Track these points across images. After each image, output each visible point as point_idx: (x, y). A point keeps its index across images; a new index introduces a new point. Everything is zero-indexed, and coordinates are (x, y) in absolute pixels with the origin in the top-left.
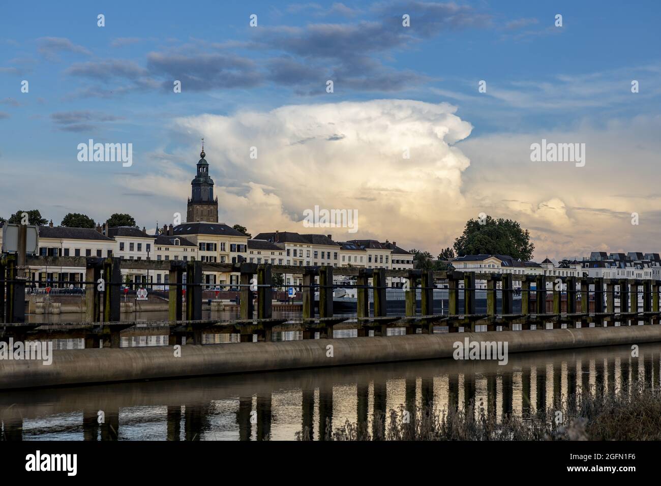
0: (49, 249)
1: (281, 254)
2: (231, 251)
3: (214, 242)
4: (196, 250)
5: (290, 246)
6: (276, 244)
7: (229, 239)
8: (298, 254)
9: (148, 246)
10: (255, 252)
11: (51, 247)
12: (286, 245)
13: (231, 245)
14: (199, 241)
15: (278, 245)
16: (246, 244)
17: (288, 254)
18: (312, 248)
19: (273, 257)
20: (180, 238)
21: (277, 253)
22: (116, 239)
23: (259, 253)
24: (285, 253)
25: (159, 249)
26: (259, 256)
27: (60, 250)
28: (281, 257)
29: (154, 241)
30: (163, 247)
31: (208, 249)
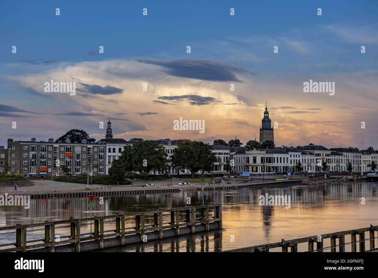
0: (269, 158)
1: (342, 157)
2: (326, 156)
3: (320, 153)
4: (314, 156)
5: (345, 154)
6: (339, 152)
7: (325, 152)
8: (348, 157)
9: (299, 155)
10: (333, 156)
11: (269, 157)
12: (343, 153)
13: (326, 154)
14: (315, 153)
15: (340, 153)
16: (330, 153)
17: (344, 157)
18: (352, 154)
19: (339, 158)
20: (309, 152)
21: (340, 156)
22: (289, 153)
23: (335, 157)
24: (343, 156)
25: (303, 156)
26: (335, 158)
27: (272, 158)
28: (342, 158)
29: (301, 153)
30: (304, 156)
31: (318, 156)
